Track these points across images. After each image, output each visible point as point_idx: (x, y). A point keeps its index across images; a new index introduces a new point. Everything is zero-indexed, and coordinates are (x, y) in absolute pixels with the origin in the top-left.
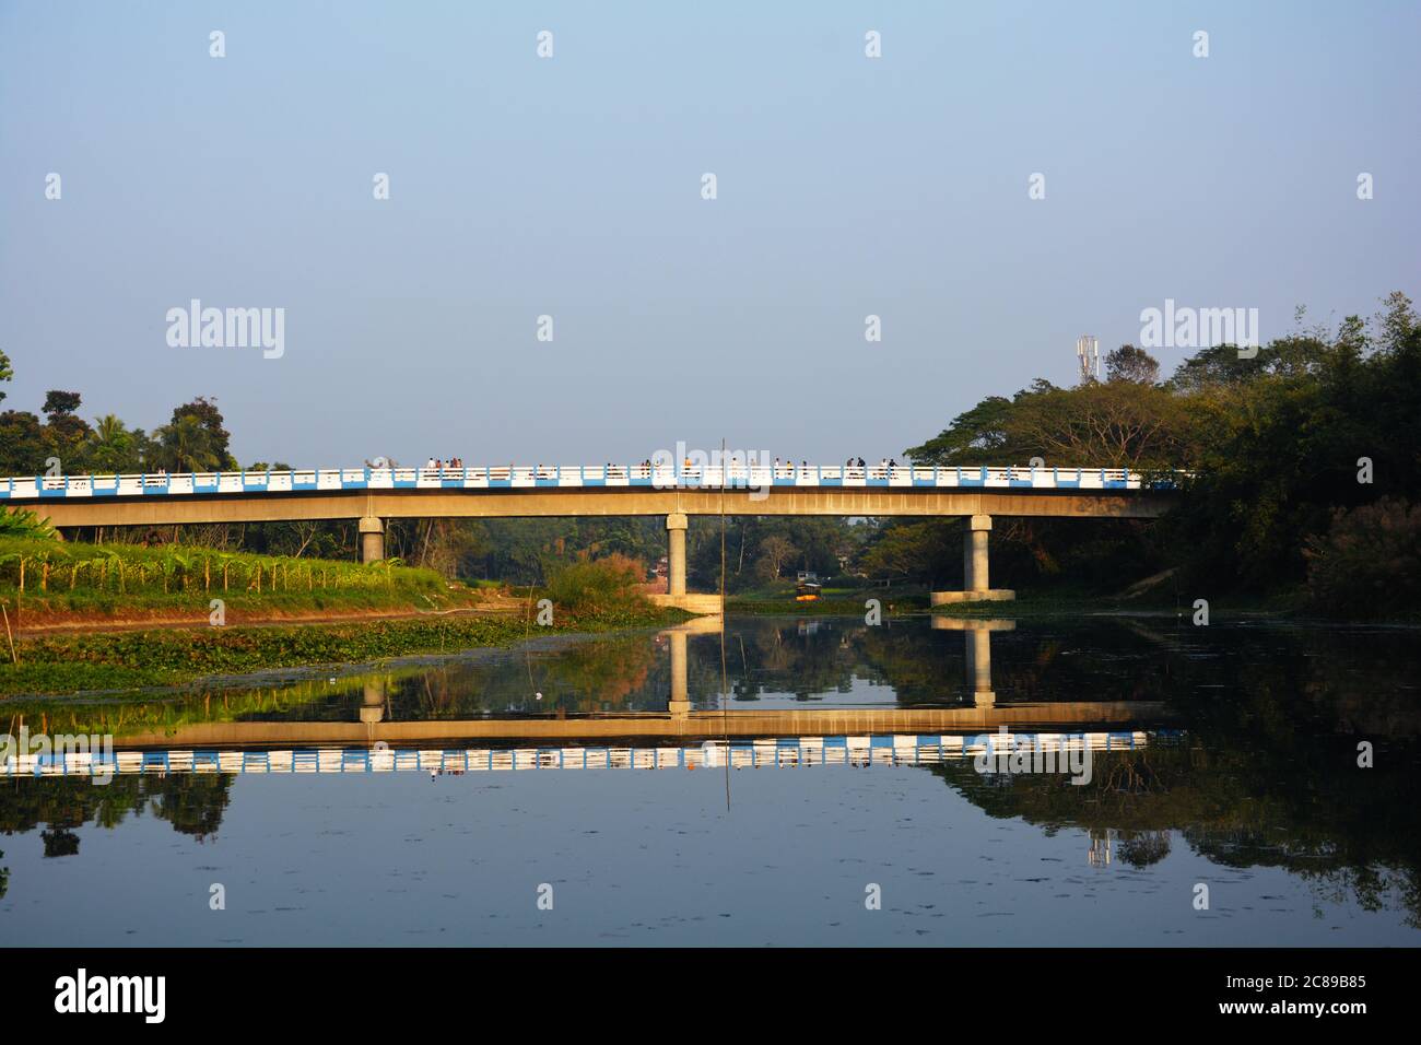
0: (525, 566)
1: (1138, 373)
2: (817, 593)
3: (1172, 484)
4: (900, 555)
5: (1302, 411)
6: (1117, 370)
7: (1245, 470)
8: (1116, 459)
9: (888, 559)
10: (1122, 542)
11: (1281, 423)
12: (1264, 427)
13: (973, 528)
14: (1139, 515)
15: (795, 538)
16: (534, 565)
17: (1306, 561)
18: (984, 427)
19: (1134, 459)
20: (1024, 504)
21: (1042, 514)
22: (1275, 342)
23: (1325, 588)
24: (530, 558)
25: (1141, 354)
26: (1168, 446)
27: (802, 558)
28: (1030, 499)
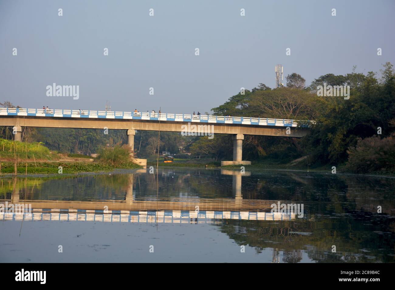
0: (53, 145)
1: (298, 83)
2: (172, 160)
3: (308, 126)
4: (205, 147)
5: (352, 104)
6: (290, 82)
7: (332, 123)
8: (289, 116)
9: (200, 148)
10: (290, 146)
11: (345, 107)
12: (339, 108)
13: (237, 139)
14: (296, 136)
15: (162, 138)
16: (56, 145)
17: (348, 155)
18: (241, 101)
19: (295, 115)
20: (256, 131)
21: (262, 134)
22: (348, 74)
23: (353, 164)
24: (55, 142)
25: (299, 77)
26: (307, 111)
27: (164, 146)
28: (258, 129)
